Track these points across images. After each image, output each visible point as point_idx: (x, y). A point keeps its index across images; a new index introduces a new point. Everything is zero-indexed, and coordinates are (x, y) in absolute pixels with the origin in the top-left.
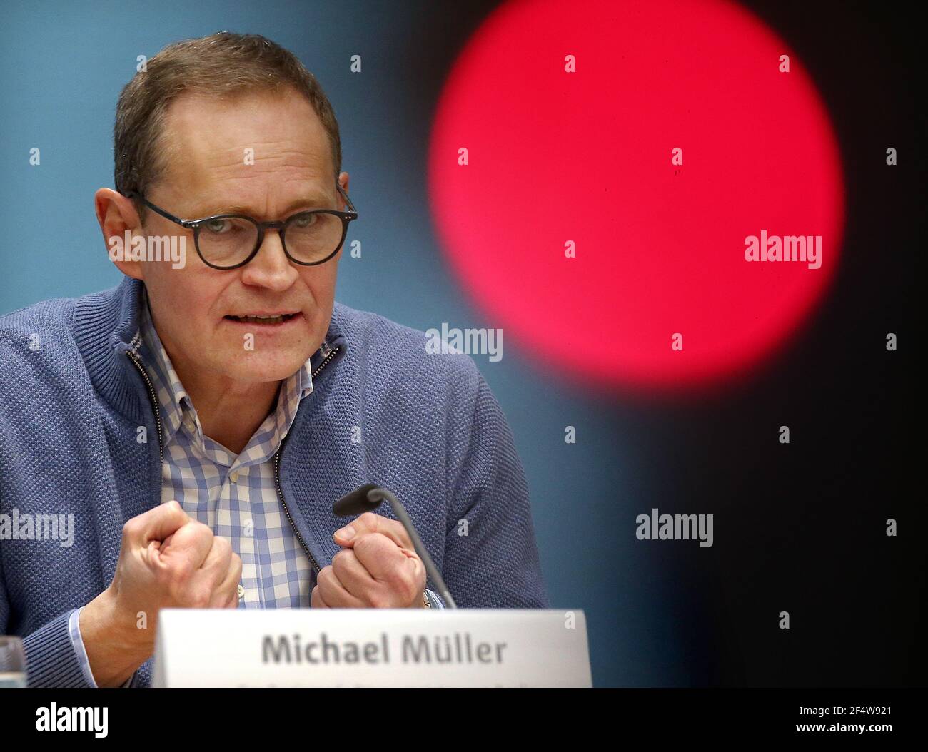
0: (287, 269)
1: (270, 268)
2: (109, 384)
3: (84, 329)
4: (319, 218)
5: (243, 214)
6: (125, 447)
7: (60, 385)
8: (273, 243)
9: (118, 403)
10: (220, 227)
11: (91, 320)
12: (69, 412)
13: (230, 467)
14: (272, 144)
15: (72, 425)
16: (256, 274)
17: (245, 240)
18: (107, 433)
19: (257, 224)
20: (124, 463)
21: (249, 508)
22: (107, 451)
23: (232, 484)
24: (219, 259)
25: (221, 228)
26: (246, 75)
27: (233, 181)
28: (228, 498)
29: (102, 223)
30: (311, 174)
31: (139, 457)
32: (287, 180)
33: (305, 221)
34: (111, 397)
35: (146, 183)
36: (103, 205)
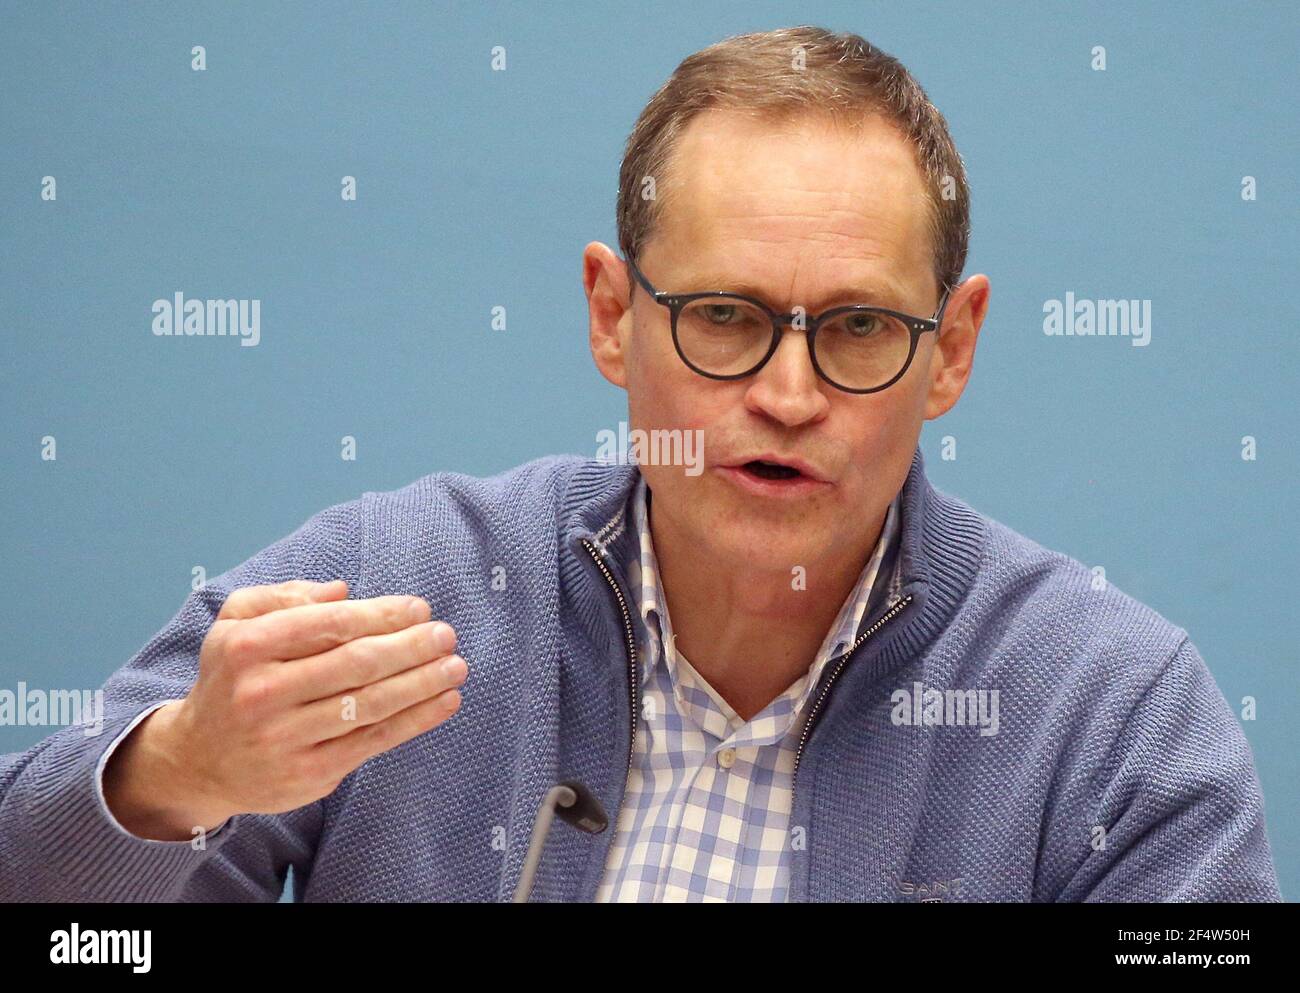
0: (808, 392)
1: (781, 387)
2: (581, 591)
3: (573, 501)
4: (887, 327)
5: (751, 295)
6: (585, 693)
7: (518, 588)
8: (793, 351)
9: (587, 621)
10: (727, 316)
11: (588, 489)
12: (523, 632)
13: (723, 741)
14: (817, 194)
15: (522, 652)
16: (763, 394)
17: (757, 339)
18: (562, 669)
19: (772, 315)
20: (580, 718)
21: (741, 814)
22: (557, 696)
23: (721, 770)
24: (716, 364)
25: (730, 318)
26: (801, 85)
27: (745, 243)
28: (710, 790)
29: (589, 298)
30: (875, 251)
31: (601, 711)
32: (833, 256)
33: (864, 328)
34: (580, 611)
35: (641, 236)
36: (593, 268)
